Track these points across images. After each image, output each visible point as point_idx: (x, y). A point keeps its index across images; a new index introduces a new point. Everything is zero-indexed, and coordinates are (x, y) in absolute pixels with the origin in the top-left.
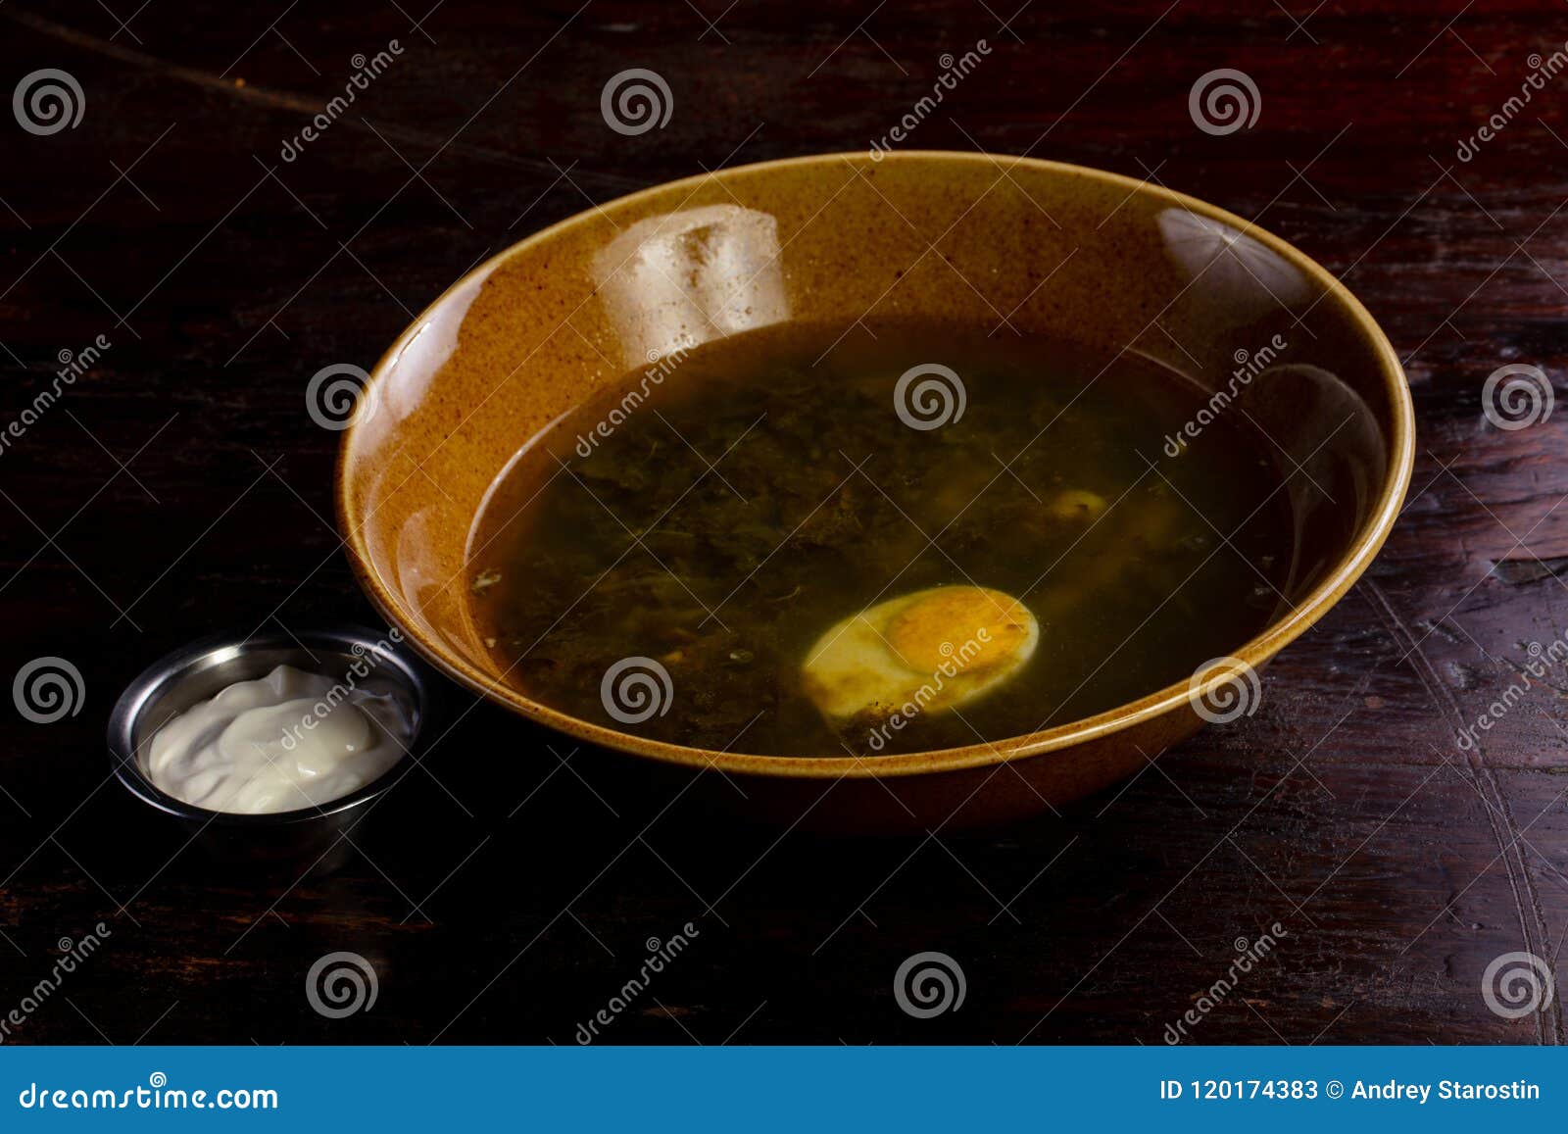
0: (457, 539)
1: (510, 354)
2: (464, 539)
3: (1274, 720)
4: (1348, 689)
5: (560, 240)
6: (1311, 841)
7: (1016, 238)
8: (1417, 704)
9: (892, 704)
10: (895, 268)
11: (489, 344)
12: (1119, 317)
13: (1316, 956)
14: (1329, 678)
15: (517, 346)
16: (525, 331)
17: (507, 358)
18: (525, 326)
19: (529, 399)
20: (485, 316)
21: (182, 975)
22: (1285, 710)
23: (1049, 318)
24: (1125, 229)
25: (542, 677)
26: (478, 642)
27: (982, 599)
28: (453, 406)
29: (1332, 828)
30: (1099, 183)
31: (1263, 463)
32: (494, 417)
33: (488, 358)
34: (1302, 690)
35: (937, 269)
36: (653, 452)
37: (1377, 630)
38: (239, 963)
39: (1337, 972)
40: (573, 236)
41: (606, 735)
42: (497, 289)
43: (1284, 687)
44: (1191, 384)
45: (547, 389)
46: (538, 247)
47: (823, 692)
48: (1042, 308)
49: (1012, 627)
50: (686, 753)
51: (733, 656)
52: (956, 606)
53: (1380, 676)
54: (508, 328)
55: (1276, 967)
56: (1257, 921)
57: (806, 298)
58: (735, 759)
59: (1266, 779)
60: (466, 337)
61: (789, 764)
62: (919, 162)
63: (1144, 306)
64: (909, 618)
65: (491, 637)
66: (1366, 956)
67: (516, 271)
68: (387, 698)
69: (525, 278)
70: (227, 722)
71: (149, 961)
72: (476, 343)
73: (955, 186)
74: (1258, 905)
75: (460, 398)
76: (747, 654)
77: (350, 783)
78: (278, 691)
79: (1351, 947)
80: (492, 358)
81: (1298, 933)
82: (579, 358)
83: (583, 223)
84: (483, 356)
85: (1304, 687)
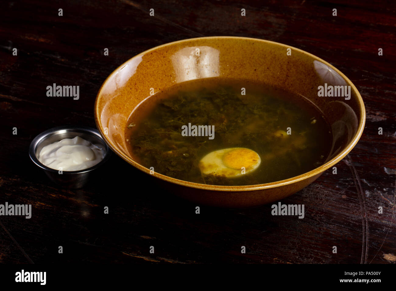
0: (127, 114)
1: (153, 72)
2: (129, 114)
3: (318, 196)
4: (339, 192)
5: (172, 46)
6: (316, 227)
7: (285, 66)
8: (355, 199)
9: (218, 173)
10: (254, 68)
11: (148, 68)
12: (306, 90)
13: (308, 255)
14: (335, 188)
15: (155, 70)
16: (158, 67)
17: (152, 73)
18: (158, 65)
19: (155, 84)
20: (148, 61)
21: (35, 206)
22: (321, 194)
23: (289, 87)
24: (311, 69)
25: (137, 151)
26: (124, 140)
27: (249, 152)
28: (135, 82)
29: (323, 225)
30: (308, 56)
31: (330, 132)
32: (145, 86)
33: (147, 72)
34: (327, 190)
35: (265, 70)
36: (182, 102)
37: (351, 179)
38: (49, 205)
39: (312, 260)
40: (175, 46)
41: (140, 166)
42: (153, 55)
43: (323, 188)
44: (319, 110)
45: (161, 82)
46: (166, 47)
47: (203, 167)
48: (288, 84)
49: (254, 160)
50: (157, 174)
51: (184, 155)
52: (243, 153)
53: (347, 190)
54: (154, 65)
55: (297, 256)
56: (296, 244)
57: (231, 72)
58: (168, 178)
59: (311, 210)
60: (142, 65)
61: (181, 182)
62: (265, 43)
63: (312, 88)
64: (230, 153)
65: (128, 139)
66: (320, 257)
67: (159, 52)
68: (101, 149)
69: (161, 54)
70: (60, 147)
71: (28, 201)
72: (144, 67)
73: (273, 51)
74: (298, 240)
75: (137, 80)
76: (188, 155)
77: (85, 167)
78: (75, 143)
79: (318, 255)
80: (148, 72)
81: (305, 248)
82: (171, 76)
83: (178, 43)
84: (146, 71)
85: (328, 189)
